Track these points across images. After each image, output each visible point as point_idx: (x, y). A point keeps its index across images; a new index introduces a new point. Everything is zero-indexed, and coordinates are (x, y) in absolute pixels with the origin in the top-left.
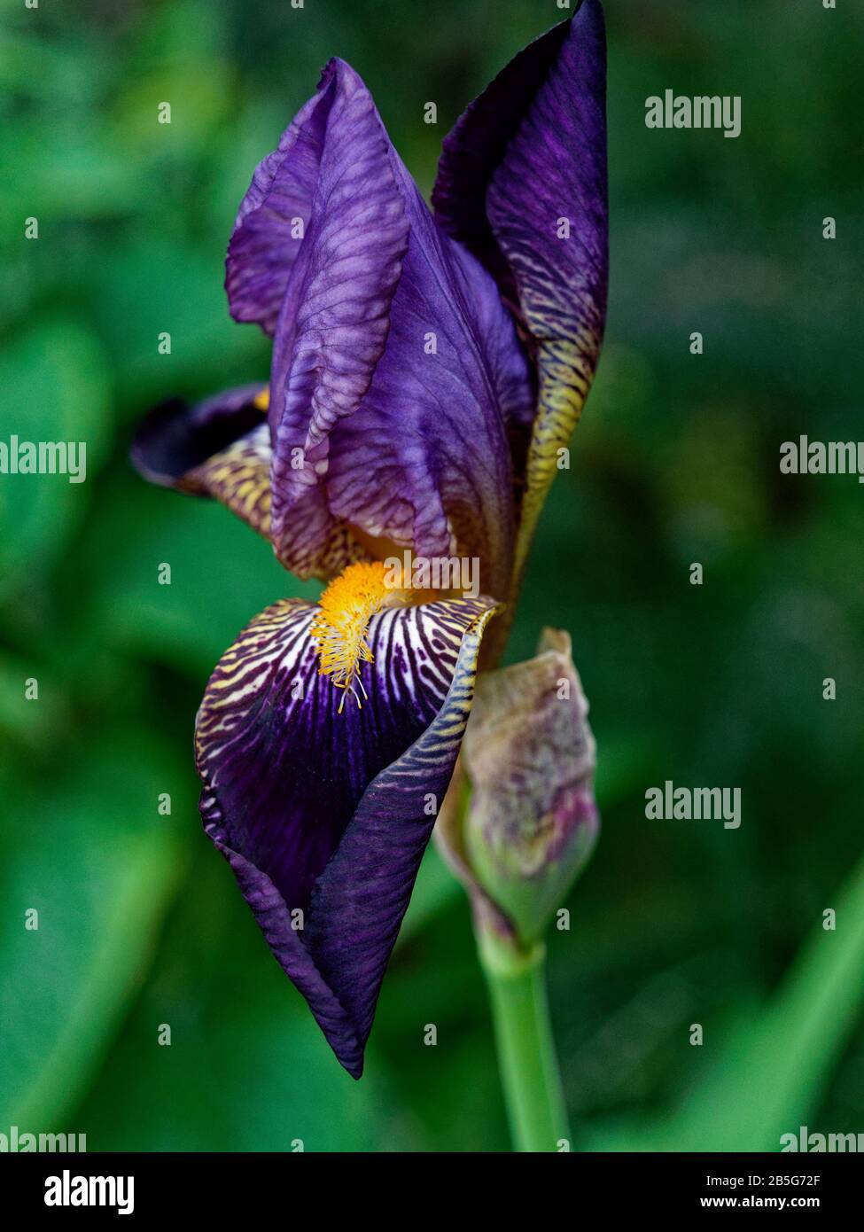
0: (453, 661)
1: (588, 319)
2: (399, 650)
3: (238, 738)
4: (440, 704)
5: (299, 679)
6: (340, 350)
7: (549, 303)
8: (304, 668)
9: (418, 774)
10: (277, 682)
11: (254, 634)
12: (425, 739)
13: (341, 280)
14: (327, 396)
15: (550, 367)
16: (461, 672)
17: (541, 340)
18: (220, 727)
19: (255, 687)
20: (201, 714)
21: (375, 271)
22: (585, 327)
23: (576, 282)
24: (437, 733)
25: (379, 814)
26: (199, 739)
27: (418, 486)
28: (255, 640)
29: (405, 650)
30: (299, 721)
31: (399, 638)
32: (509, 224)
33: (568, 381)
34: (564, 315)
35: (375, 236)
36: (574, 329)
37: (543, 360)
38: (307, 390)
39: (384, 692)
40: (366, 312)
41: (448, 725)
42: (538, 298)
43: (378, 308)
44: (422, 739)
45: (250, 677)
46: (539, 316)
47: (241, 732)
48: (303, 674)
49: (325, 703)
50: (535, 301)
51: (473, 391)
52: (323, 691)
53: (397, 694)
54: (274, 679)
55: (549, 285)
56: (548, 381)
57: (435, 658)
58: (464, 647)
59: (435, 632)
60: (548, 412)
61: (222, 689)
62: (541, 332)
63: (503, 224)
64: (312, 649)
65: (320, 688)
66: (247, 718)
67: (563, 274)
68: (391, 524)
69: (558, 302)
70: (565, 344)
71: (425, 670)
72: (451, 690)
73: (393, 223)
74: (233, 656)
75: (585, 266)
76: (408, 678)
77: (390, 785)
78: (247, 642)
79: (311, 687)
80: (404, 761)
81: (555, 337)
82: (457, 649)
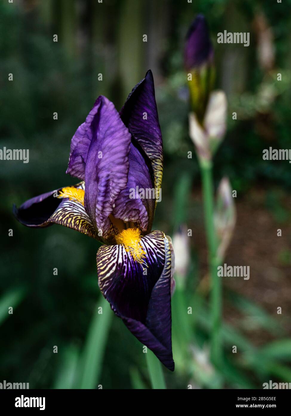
0: (164, 248)
1: (162, 152)
2: (149, 249)
3: (110, 287)
4: (164, 261)
5: (125, 265)
6: (118, 172)
7: (152, 150)
8: (125, 261)
9: (165, 281)
10: (119, 267)
11: (104, 257)
12: (164, 271)
13: (115, 153)
14: (116, 185)
15: (155, 167)
16: (167, 251)
17: (152, 160)
18: (105, 285)
19: (113, 271)
20: (99, 283)
21: (125, 149)
22: (161, 154)
23: (158, 143)
24: (166, 269)
25: (160, 295)
26: (101, 290)
27: (140, 204)
28: (106, 258)
29: (151, 249)
30: (129, 276)
31: (148, 246)
32: (137, 132)
33: (160, 169)
34: (156, 152)
35: (124, 140)
36: (159, 156)
37: (153, 165)
38: (107, 186)
39: (150, 262)
40: (124, 160)
41: (168, 266)
42: (149, 150)
43: (127, 159)
44: (163, 272)
45: (111, 268)
46: (150, 154)
47: (111, 285)
48: (126, 263)
49: (135, 269)
50: (148, 151)
51: (146, 176)
52: (133, 266)
53: (153, 261)
54: (118, 267)
55: (151, 146)
56: (155, 170)
57: (159, 249)
58: (165, 244)
59: (157, 242)
60: (157, 178)
61: (103, 274)
62: (152, 158)
63: (135, 132)
64: (125, 256)
65: (132, 266)
66: (112, 280)
67: (155, 142)
68: (131, 217)
69: (154, 150)
70: (158, 160)
71: (158, 253)
72: (166, 256)
73: (127, 135)
74: (101, 264)
75: (159, 139)
76: (154, 256)
77: (160, 286)
78: (104, 259)
79: (129, 266)
80: (161, 279)
81: (155, 159)
82: (164, 245)
